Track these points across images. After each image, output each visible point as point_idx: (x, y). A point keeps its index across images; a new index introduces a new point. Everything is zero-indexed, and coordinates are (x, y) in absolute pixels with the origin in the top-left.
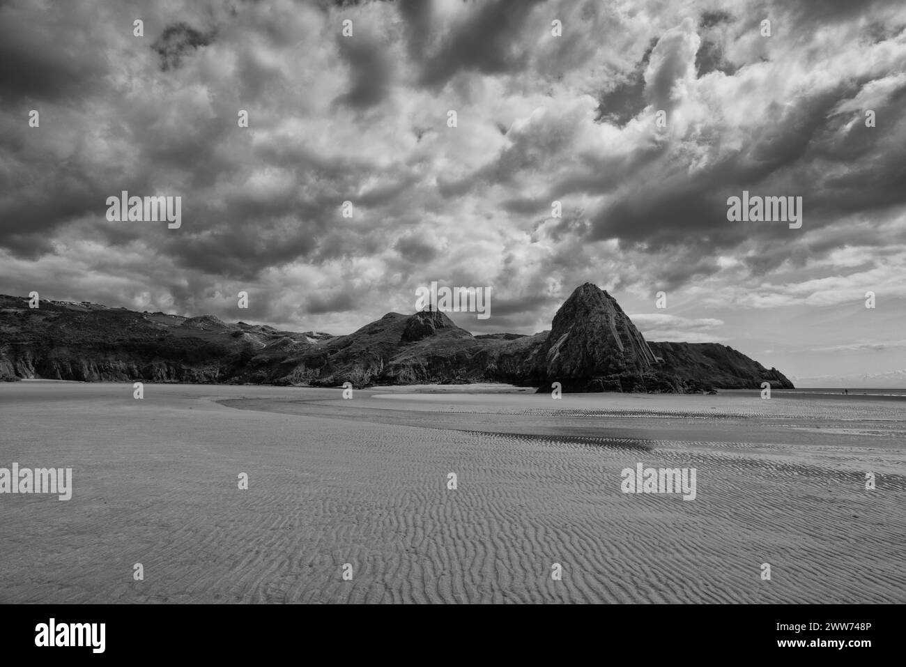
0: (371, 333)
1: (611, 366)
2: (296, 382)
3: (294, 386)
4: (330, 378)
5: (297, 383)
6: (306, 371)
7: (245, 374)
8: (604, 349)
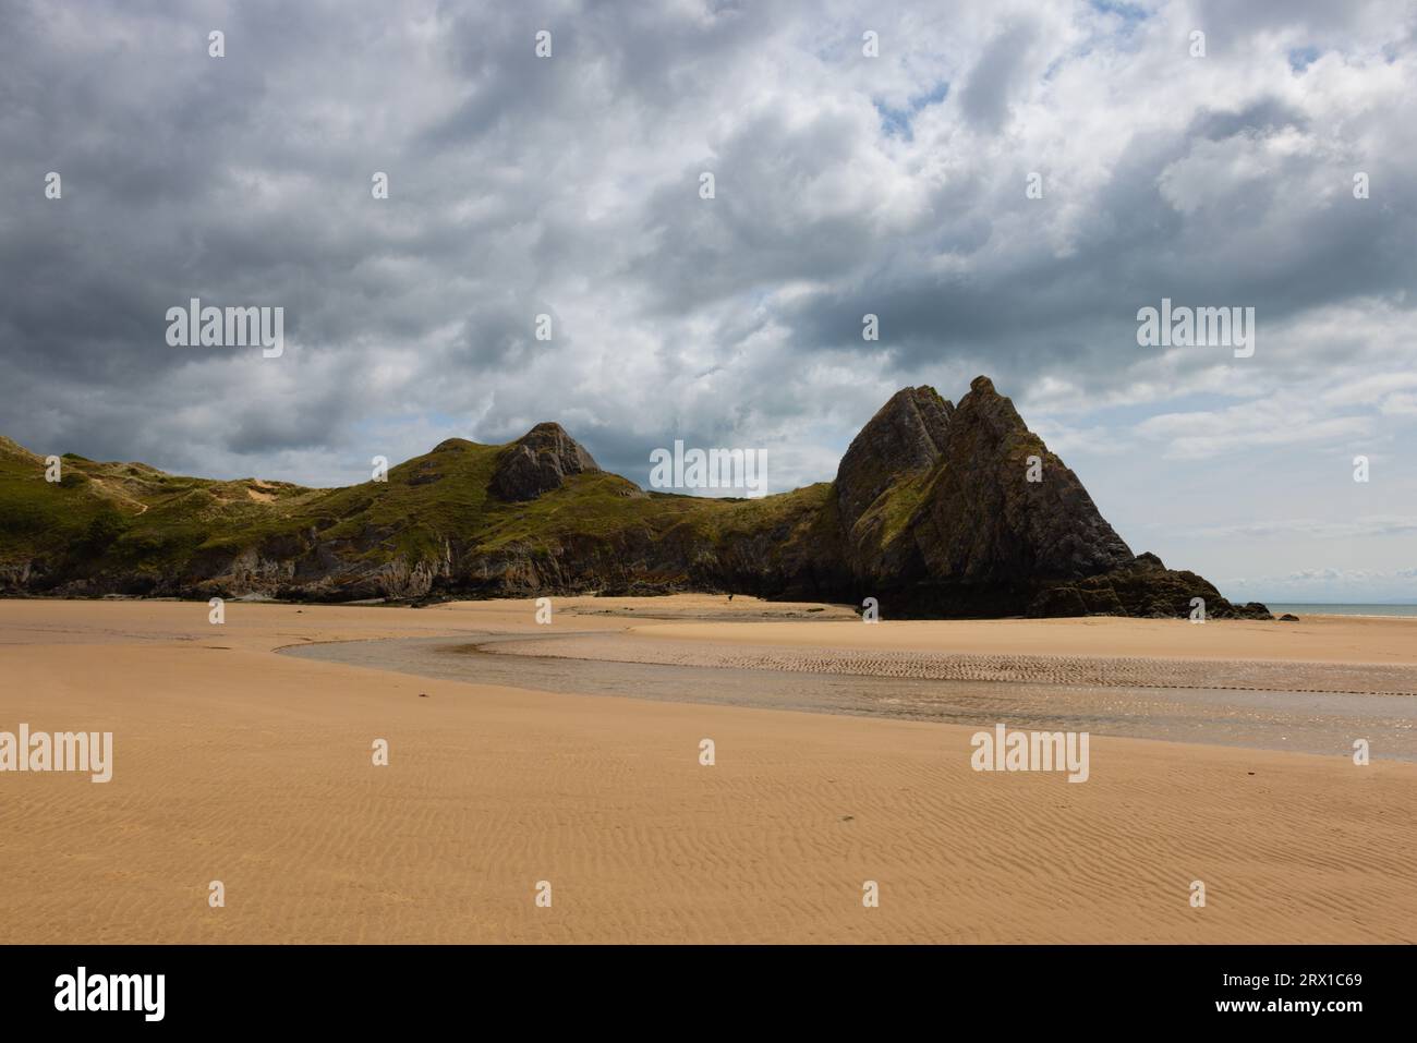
0: (415, 483)
1: (1077, 557)
2: (242, 590)
3: (238, 600)
4: (325, 583)
5: (245, 593)
6: (260, 565)
7: (104, 572)
8: (1055, 521)
